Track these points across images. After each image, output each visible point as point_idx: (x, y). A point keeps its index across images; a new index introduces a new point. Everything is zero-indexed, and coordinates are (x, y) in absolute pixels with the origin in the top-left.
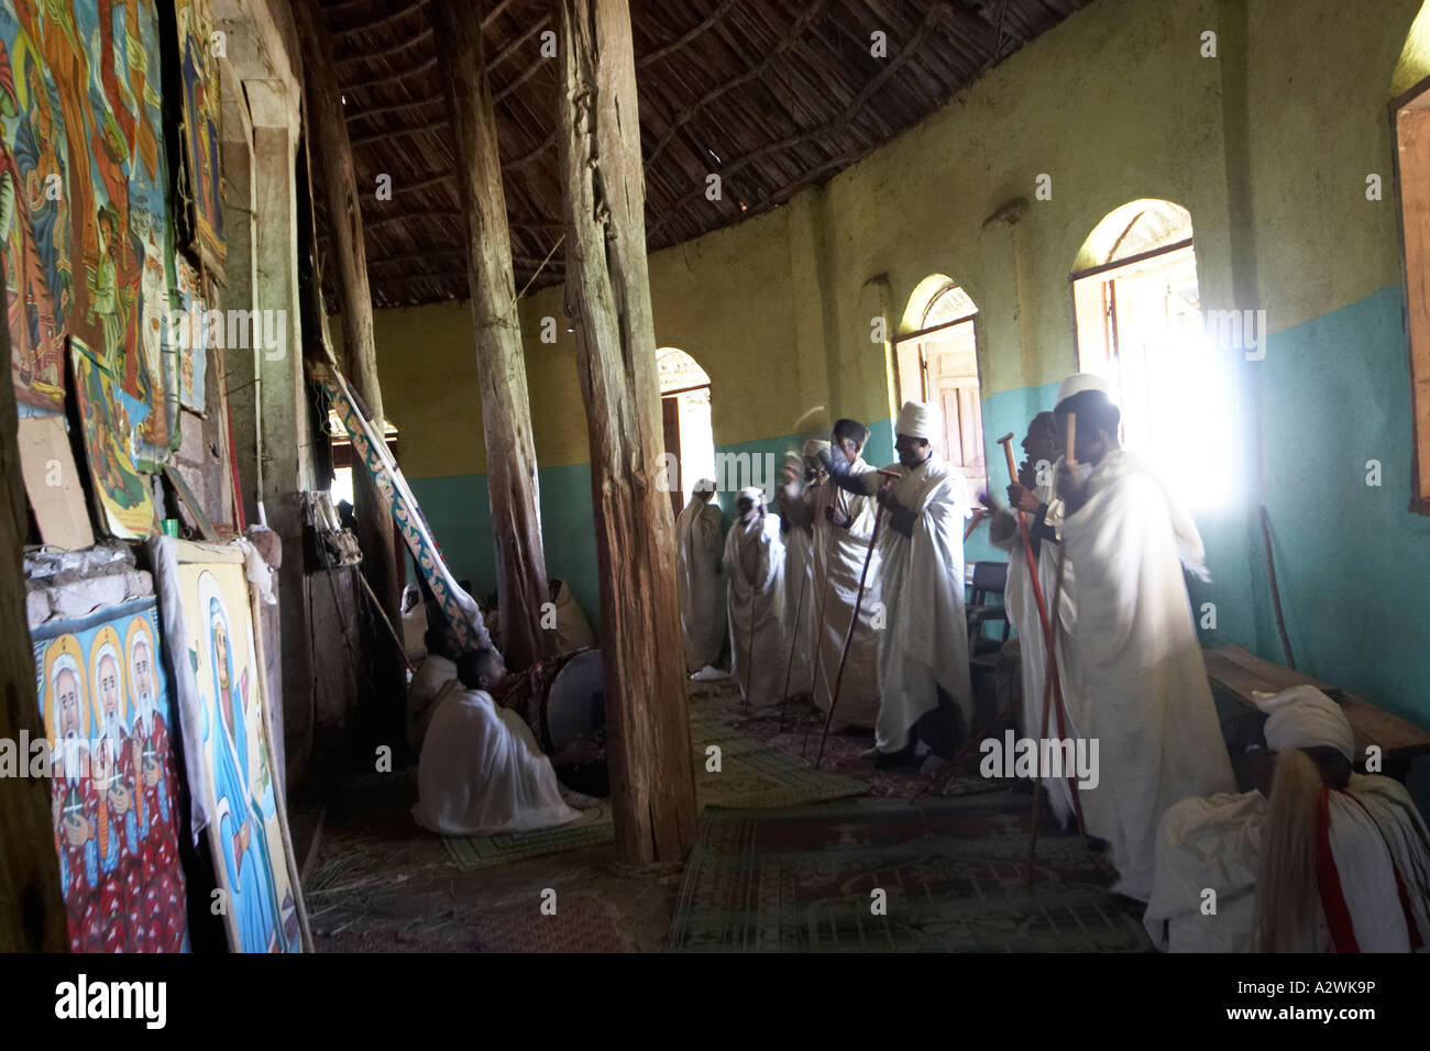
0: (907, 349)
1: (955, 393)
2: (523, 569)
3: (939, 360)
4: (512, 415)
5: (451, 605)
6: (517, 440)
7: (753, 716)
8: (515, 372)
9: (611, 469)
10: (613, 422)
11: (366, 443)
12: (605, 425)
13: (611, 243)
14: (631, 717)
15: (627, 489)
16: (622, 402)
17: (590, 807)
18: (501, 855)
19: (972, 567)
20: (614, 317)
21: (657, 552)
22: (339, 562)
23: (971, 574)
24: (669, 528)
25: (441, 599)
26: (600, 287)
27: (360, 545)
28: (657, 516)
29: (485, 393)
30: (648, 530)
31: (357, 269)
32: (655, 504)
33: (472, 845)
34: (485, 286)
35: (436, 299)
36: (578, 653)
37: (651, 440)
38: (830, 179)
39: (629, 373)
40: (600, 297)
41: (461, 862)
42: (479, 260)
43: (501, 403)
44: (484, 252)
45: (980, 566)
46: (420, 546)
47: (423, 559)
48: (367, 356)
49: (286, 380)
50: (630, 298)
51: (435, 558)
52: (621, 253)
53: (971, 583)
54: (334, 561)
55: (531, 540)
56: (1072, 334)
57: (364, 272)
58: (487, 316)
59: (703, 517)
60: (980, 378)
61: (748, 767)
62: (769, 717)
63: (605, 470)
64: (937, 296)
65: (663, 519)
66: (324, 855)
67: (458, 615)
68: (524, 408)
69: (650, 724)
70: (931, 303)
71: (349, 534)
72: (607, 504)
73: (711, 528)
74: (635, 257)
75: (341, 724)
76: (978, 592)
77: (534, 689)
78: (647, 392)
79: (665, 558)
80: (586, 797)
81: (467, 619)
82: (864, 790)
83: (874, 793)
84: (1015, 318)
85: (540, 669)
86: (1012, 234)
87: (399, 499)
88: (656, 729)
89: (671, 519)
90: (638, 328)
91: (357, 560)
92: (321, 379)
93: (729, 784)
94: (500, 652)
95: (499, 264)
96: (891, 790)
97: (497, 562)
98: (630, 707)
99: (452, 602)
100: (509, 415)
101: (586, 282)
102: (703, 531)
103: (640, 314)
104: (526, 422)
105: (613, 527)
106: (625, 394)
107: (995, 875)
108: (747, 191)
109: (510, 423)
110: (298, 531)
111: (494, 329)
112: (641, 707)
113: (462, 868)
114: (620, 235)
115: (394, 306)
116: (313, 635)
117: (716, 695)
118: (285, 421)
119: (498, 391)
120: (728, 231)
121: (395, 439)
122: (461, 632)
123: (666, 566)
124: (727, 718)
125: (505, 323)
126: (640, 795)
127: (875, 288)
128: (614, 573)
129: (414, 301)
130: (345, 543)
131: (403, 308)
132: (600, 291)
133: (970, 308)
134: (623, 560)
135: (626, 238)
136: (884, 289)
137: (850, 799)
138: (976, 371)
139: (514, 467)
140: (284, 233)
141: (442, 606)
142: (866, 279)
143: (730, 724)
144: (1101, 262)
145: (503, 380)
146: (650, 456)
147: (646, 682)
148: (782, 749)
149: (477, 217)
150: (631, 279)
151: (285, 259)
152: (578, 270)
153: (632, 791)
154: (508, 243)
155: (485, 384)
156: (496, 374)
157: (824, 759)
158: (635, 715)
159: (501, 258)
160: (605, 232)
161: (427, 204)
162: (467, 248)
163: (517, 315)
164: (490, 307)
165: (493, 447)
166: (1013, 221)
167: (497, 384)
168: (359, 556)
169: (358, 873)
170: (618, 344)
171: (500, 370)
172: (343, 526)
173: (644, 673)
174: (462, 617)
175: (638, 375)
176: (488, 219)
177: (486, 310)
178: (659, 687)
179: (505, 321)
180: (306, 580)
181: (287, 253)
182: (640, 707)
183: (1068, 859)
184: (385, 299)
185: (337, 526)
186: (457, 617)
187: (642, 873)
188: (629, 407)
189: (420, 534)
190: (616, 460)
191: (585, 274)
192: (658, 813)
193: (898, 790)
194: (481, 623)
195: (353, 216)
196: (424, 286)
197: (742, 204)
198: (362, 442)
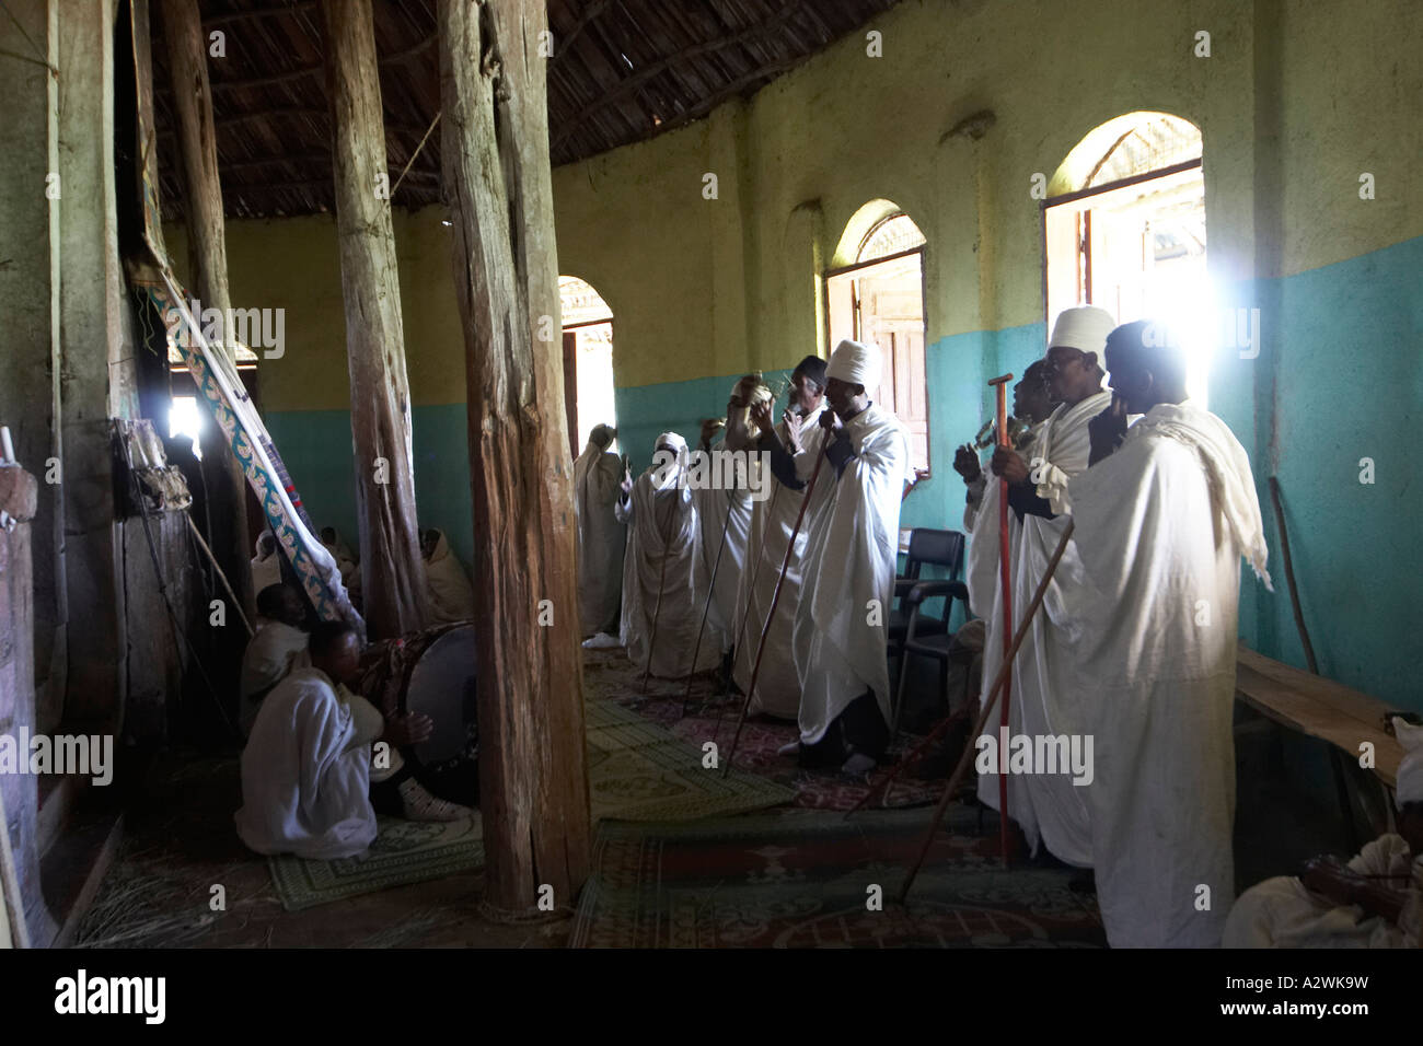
0: (838, 284)
1: (889, 339)
2: (391, 521)
3: (874, 299)
4: (381, 339)
5: (303, 561)
6: (387, 370)
7: (652, 694)
8: (387, 289)
9: (493, 401)
10: (498, 341)
11: (202, 365)
12: (487, 344)
13: (501, 106)
14: (510, 720)
15: (513, 429)
16: (510, 314)
17: (457, 819)
18: (341, 886)
19: (908, 534)
20: (503, 204)
21: (550, 511)
22: (158, 506)
23: (907, 542)
24: (567, 480)
25: (292, 552)
26: (486, 163)
27: (190, 486)
28: (552, 465)
29: (350, 314)
30: (539, 482)
31: (206, 165)
32: (550, 448)
33: (305, 871)
34: (353, 185)
35: (305, 211)
36: (453, 627)
37: (547, 366)
38: (758, 90)
39: (521, 278)
40: (485, 176)
41: (287, 896)
42: (345, 154)
43: (370, 324)
44: (353, 144)
45: (917, 533)
46: (266, 490)
47: (269, 504)
48: (216, 266)
49: (95, 281)
50: (524, 179)
51: (284, 504)
52: (514, 119)
53: (906, 552)
54: (153, 505)
55: (401, 487)
56: (1040, 270)
57: (214, 169)
58: (353, 220)
59: (599, 466)
60: (926, 320)
61: (649, 764)
62: (672, 697)
63: (486, 402)
64: (876, 226)
65: (559, 468)
66: (111, 882)
67: (311, 571)
68: (396, 332)
69: (535, 729)
70: (870, 233)
71: (176, 473)
72: (487, 447)
73: (609, 479)
74: (534, 126)
75: (162, 700)
76: (914, 564)
77: (394, 670)
78: (544, 305)
79: (560, 518)
80: (454, 806)
81: (322, 574)
82: (788, 798)
83: (802, 802)
84: (974, 250)
85: (402, 645)
86: (976, 151)
87: (242, 433)
88: (543, 737)
89: (569, 469)
90: (533, 219)
91: (185, 504)
92: (147, 285)
93: (627, 787)
94: (362, 615)
95: (370, 160)
96: (820, 799)
97: (360, 510)
98: (509, 708)
99: (304, 556)
100: (378, 340)
101: (466, 155)
102: (600, 482)
103: (538, 201)
104: (398, 348)
105: (494, 477)
106: (514, 305)
107: (966, 929)
108: (662, 103)
109: (379, 350)
110: (106, 467)
111: (363, 237)
112: (524, 708)
113: (286, 906)
114: (514, 95)
115: (257, 217)
116: (126, 593)
117: (610, 667)
118: (93, 332)
119: (365, 308)
120: (639, 146)
121: (254, 367)
122: (313, 593)
123: (562, 528)
124: (623, 697)
125: (375, 230)
126: (519, 819)
127: (807, 214)
128: (493, 537)
129: (281, 213)
130: (169, 484)
131: (266, 220)
132: (485, 168)
133: (918, 238)
134: (505, 519)
135: (522, 100)
136: (817, 216)
137: (773, 810)
138: (920, 313)
139: (383, 400)
140: (94, 97)
141: (292, 561)
142: (794, 205)
143: (626, 704)
144: (1076, 187)
145: (372, 298)
146: (544, 387)
147: (530, 677)
148: (688, 739)
149: (345, 103)
150: (526, 154)
151: (95, 131)
152: (456, 138)
153: (509, 816)
154: (382, 135)
155: (349, 302)
156: (364, 290)
157: (737, 754)
158: (516, 720)
159: (373, 153)
160: (495, 90)
161: (296, 100)
162: (333, 140)
163: (390, 222)
164: (358, 210)
165: (358, 377)
166: (977, 136)
167: (365, 301)
168: (187, 499)
169: (150, 911)
170: (507, 240)
171: (369, 286)
172: (169, 462)
173: (529, 666)
174: (316, 574)
175: (532, 280)
176: (358, 105)
177: (353, 215)
178: (547, 682)
179: (375, 228)
180: (117, 528)
181: (98, 121)
182: (522, 710)
183: (1049, 905)
184: (247, 209)
185: (160, 463)
186: (310, 574)
187: (519, 919)
188: (519, 323)
189: (267, 476)
190: (501, 390)
191: (465, 144)
192: (542, 843)
193: (829, 797)
194: (339, 582)
195: (201, 103)
196: (291, 195)
197: (655, 117)
198: (197, 362)
